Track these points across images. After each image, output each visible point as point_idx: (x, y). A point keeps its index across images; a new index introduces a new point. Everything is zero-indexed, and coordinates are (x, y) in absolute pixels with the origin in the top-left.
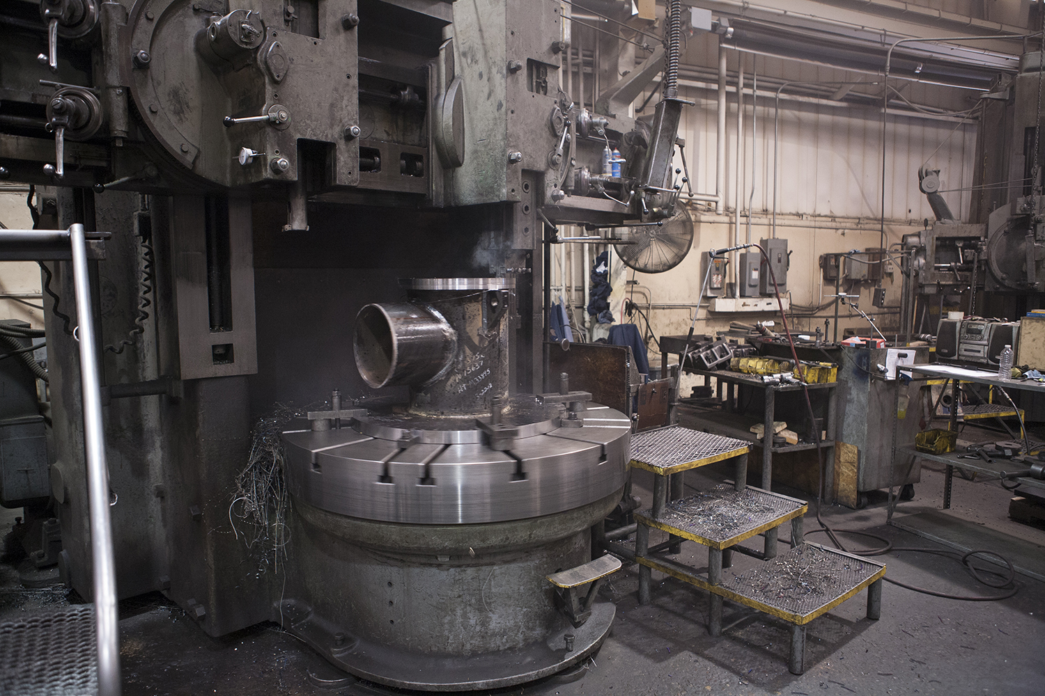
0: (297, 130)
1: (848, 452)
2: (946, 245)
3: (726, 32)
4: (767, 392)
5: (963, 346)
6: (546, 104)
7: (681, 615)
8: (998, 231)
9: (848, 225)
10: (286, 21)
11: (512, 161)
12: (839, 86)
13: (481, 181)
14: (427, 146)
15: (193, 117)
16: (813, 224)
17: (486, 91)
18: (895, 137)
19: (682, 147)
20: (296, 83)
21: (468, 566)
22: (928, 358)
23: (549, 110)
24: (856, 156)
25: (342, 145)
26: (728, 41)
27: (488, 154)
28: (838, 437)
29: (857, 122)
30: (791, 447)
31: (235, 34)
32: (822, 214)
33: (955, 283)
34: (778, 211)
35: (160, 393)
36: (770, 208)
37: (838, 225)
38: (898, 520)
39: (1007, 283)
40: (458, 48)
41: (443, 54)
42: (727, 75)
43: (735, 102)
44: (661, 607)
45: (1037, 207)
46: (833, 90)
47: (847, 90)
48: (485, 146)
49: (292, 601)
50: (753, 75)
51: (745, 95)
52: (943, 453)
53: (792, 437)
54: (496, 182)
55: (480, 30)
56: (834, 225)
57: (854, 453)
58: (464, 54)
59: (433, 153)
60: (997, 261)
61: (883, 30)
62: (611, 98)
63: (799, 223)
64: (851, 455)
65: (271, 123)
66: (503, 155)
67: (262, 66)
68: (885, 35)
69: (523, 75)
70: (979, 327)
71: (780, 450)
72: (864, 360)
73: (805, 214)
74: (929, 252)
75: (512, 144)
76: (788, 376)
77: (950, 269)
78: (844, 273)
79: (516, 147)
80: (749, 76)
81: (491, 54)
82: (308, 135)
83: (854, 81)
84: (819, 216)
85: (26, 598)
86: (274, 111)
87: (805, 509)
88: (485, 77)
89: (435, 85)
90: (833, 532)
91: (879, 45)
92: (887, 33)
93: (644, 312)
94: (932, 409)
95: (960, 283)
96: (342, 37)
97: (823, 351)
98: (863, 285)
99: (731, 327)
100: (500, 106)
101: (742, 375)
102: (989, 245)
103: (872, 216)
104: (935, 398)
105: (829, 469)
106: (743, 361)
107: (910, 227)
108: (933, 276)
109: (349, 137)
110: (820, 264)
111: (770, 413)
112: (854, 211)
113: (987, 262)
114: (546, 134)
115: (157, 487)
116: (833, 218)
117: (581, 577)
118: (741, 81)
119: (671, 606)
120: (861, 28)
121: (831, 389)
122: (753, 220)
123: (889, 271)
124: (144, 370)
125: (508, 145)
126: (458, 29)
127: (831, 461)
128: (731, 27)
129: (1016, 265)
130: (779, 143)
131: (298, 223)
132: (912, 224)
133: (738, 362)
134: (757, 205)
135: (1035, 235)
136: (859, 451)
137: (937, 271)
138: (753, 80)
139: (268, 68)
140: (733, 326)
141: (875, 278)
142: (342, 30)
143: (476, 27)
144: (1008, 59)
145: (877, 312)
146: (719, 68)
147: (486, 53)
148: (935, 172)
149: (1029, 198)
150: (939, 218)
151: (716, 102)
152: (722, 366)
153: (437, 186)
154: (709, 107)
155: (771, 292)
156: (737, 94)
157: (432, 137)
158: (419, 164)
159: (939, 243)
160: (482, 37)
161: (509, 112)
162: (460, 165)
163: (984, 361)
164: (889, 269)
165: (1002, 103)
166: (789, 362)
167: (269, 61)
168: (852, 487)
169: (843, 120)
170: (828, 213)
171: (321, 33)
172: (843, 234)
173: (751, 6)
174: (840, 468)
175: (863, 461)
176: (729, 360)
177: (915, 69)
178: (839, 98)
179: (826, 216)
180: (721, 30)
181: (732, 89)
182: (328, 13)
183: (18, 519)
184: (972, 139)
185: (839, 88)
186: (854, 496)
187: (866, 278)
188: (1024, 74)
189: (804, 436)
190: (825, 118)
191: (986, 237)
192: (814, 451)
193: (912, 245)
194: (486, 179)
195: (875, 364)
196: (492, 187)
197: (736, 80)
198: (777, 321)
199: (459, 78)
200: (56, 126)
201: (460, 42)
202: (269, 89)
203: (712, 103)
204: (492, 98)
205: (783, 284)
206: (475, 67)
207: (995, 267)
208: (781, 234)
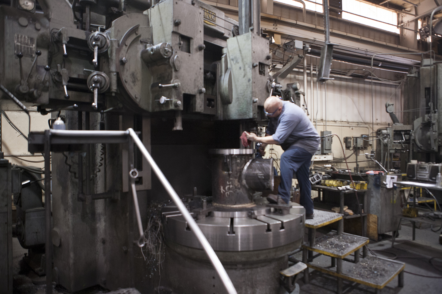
0: (183, 90)
1: (373, 218)
2: (398, 134)
3: (308, 50)
4: (341, 194)
5: (418, 174)
6: (265, 79)
7: (323, 288)
8: (418, 127)
9: (354, 125)
10: (180, 47)
11: (254, 102)
12: (348, 70)
13: (240, 110)
14: (216, 95)
15: (139, 84)
16: (341, 125)
17: (243, 74)
18: (376, 91)
19: (304, 95)
20: (183, 71)
21: (248, 268)
22: (401, 179)
23: (266, 82)
24: (356, 98)
25: (198, 96)
26: (309, 53)
27: (244, 99)
28: (368, 212)
29: (356, 84)
30: (350, 216)
31: (162, 51)
32: (344, 121)
33: (402, 148)
34: (327, 120)
35: (105, 198)
36: (324, 119)
37: (350, 125)
38: (396, 245)
39: (422, 148)
40: (229, 57)
41: (223, 59)
42: (307, 66)
43: (309, 77)
44: (313, 284)
45: (433, 118)
46: (347, 72)
47: (352, 72)
48: (243, 96)
49: (162, 287)
50: (316, 66)
51: (313, 74)
52: (414, 217)
53: (350, 212)
54: (248, 110)
55: (240, 51)
56: (348, 125)
57: (376, 218)
58: (233, 60)
59: (219, 98)
60: (418, 140)
61: (366, 49)
62: (278, 76)
63: (335, 124)
64: (374, 219)
65: (175, 87)
66: (251, 100)
67: (172, 65)
68: (367, 51)
69: (257, 68)
70: (425, 166)
71: (347, 217)
72: (378, 180)
73: (337, 121)
74: (391, 136)
75: (254, 95)
76: (348, 187)
77: (399, 143)
78: (353, 145)
79: (256, 97)
80: (314, 66)
81: (245, 60)
82: (187, 92)
83: (355, 69)
84: (342, 122)
85: (37, 290)
86: (176, 82)
87: (368, 241)
88: (242, 69)
89: (220, 71)
90: (372, 251)
91: (365, 55)
92: (368, 51)
93: (276, 161)
94: (405, 200)
95: (404, 148)
96: (199, 53)
97: (361, 177)
98: (361, 149)
99: (314, 167)
100: (249, 80)
101: (327, 187)
102: (415, 133)
103: (363, 122)
104: (406, 195)
105: (365, 225)
106: (327, 182)
107: (377, 126)
108: (393, 146)
109: (200, 92)
110: (344, 141)
111: (342, 202)
112: (356, 120)
113: (414, 140)
114: (265, 91)
115: (102, 238)
116: (348, 122)
117: (293, 272)
118: (312, 69)
119: (317, 284)
120: (358, 48)
121: (364, 192)
122: (318, 124)
123: (371, 144)
124: (97, 188)
125: (253, 96)
126: (229, 50)
127: (366, 222)
128: (310, 47)
129: (426, 141)
130: (327, 93)
131: (179, 127)
132: (378, 125)
133: (325, 182)
134: (319, 118)
135: (433, 129)
136: (378, 217)
137: (394, 144)
138: (316, 68)
139: (174, 65)
140: (315, 167)
141: (365, 147)
142: (198, 50)
143: (238, 49)
144: (411, 61)
145: (366, 160)
146: (303, 63)
147: (243, 59)
148: (392, 104)
149: (430, 115)
150: (394, 122)
151: (303, 77)
152: (318, 183)
153: (220, 112)
154: (299, 78)
155: (325, 153)
156: (310, 73)
157: (219, 92)
158: (213, 103)
159: (395, 132)
160: (241, 53)
161: (253, 83)
162: (230, 103)
163: (427, 180)
164: (371, 143)
165: (414, 78)
166: (347, 181)
167: (175, 63)
168: (375, 232)
169: (350, 84)
170: (346, 120)
171: (191, 51)
172: (352, 129)
173: (317, 40)
174: (369, 224)
175: (379, 221)
176: (320, 181)
177: (379, 64)
178: (349, 75)
179: (345, 122)
180: (306, 49)
181: (308, 71)
182: (194, 45)
183: (25, 254)
184: (399, 91)
185: (349, 71)
186: (376, 236)
187: (362, 146)
188: (423, 67)
189: (355, 212)
190: (344, 83)
191: (413, 130)
192: (359, 218)
193: (384, 133)
194: (243, 109)
195: (382, 181)
196: (246, 113)
197: (309, 68)
198: (332, 165)
199: (230, 69)
200: (94, 88)
201: (230, 55)
202: (174, 74)
203: (300, 77)
204: (246, 77)
205: (330, 150)
206: (237, 65)
207: (417, 142)
208: (329, 129)
